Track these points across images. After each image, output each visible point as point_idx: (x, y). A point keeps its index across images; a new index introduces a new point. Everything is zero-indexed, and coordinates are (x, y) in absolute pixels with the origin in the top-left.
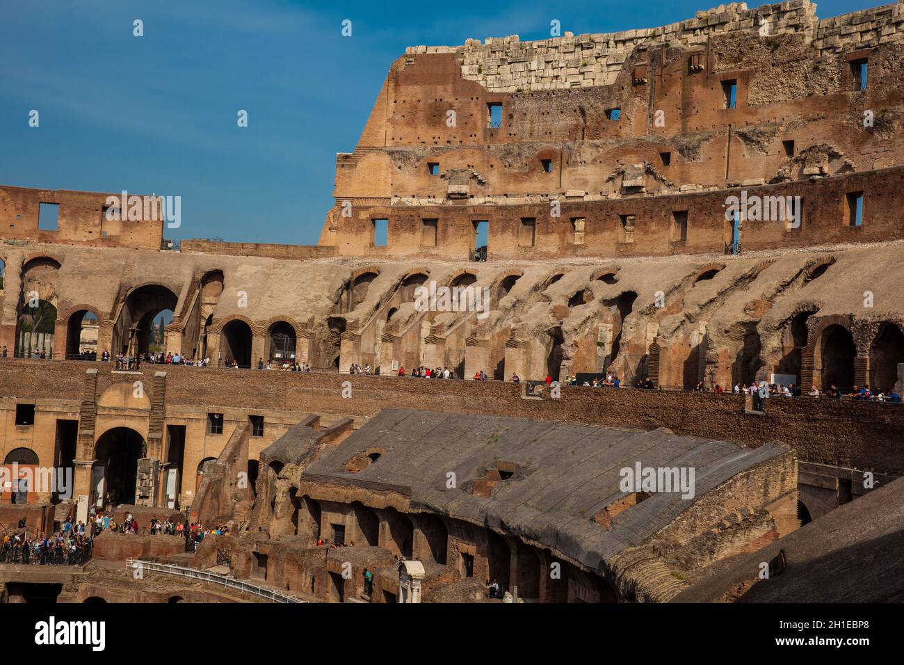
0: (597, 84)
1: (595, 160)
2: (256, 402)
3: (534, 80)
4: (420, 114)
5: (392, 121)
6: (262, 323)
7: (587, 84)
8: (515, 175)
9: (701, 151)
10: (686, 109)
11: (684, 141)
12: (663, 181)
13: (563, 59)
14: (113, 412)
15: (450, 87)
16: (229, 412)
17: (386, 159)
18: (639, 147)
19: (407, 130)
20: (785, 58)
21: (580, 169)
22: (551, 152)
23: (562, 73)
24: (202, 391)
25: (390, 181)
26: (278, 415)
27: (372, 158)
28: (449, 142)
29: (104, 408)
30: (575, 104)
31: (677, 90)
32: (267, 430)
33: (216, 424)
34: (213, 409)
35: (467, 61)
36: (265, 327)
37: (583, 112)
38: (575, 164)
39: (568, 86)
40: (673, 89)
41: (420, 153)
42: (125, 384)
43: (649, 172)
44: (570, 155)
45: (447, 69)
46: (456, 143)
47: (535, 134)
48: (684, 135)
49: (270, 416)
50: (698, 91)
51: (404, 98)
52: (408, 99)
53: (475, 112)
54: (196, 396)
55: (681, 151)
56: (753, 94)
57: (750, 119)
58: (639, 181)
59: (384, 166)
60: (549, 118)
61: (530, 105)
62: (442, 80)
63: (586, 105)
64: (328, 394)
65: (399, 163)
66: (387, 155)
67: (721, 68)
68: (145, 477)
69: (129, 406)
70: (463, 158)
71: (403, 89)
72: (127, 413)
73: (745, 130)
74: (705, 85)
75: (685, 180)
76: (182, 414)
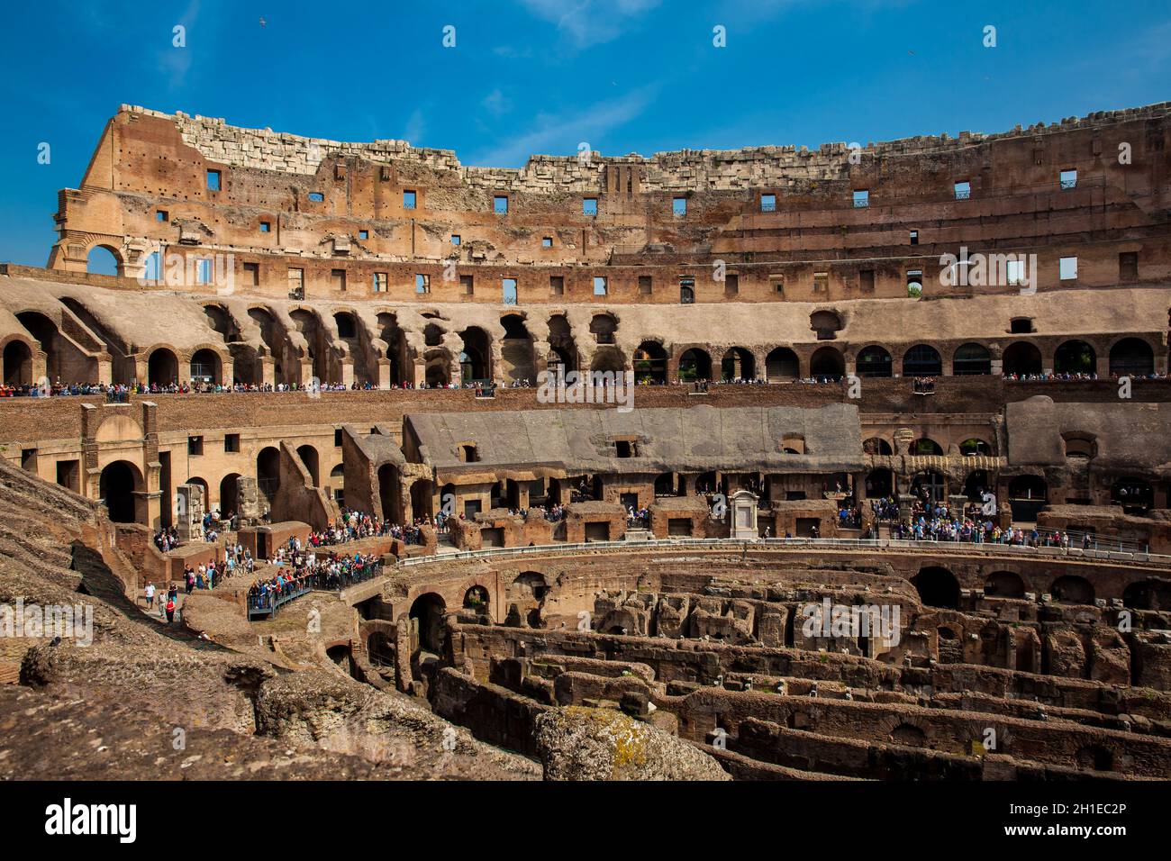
0: (298, 172)
1: (307, 228)
2: (228, 422)
3: (246, 158)
4: (146, 167)
5: (119, 167)
6: (186, 350)
7: (291, 170)
8: (239, 231)
9: (393, 233)
10: (378, 203)
11: (380, 224)
12: (364, 249)
13: (268, 149)
14: (111, 447)
15: (173, 149)
16: (207, 434)
17: (116, 202)
18: (344, 223)
19: (134, 178)
20: (449, 184)
21: (296, 233)
22: (269, 217)
23: (269, 158)
24: (179, 417)
25: (121, 222)
26: (252, 431)
27: (102, 197)
28: (175, 195)
29: (102, 444)
30: (287, 183)
31: (370, 188)
32: (242, 446)
33: (195, 447)
34: (193, 432)
35: (185, 130)
36: (190, 355)
37: (295, 191)
38: (291, 228)
39: (274, 168)
40: (367, 188)
41: (149, 201)
42: (118, 417)
43: (353, 241)
44: (287, 222)
45: (169, 134)
46: (181, 197)
47: (251, 200)
48: (377, 220)
49: (244, 433)
50: (387, 193)
51: (129, 149)
52: (133, 151)
53: (197, 175)
54: (177, 422)
55: (377, 231)
56: (427, 202)
57: (427, 217)
58: (348, 247)
59: (114, 206)
60: (263, 190)
61: (245, 176)
62: (166, 140)
63: (295, 185)
64: (294, 409)
65: (130, 207)
66: (117, 198)
67: (403, 181)
68: (197, 502)
69: (125, 439)
70: (190, 210)
71: (127, 140)
72: (123, 446)
73: (426, 223)
74: (391, 190)
75: (380, 250)
76: (168, 440)
